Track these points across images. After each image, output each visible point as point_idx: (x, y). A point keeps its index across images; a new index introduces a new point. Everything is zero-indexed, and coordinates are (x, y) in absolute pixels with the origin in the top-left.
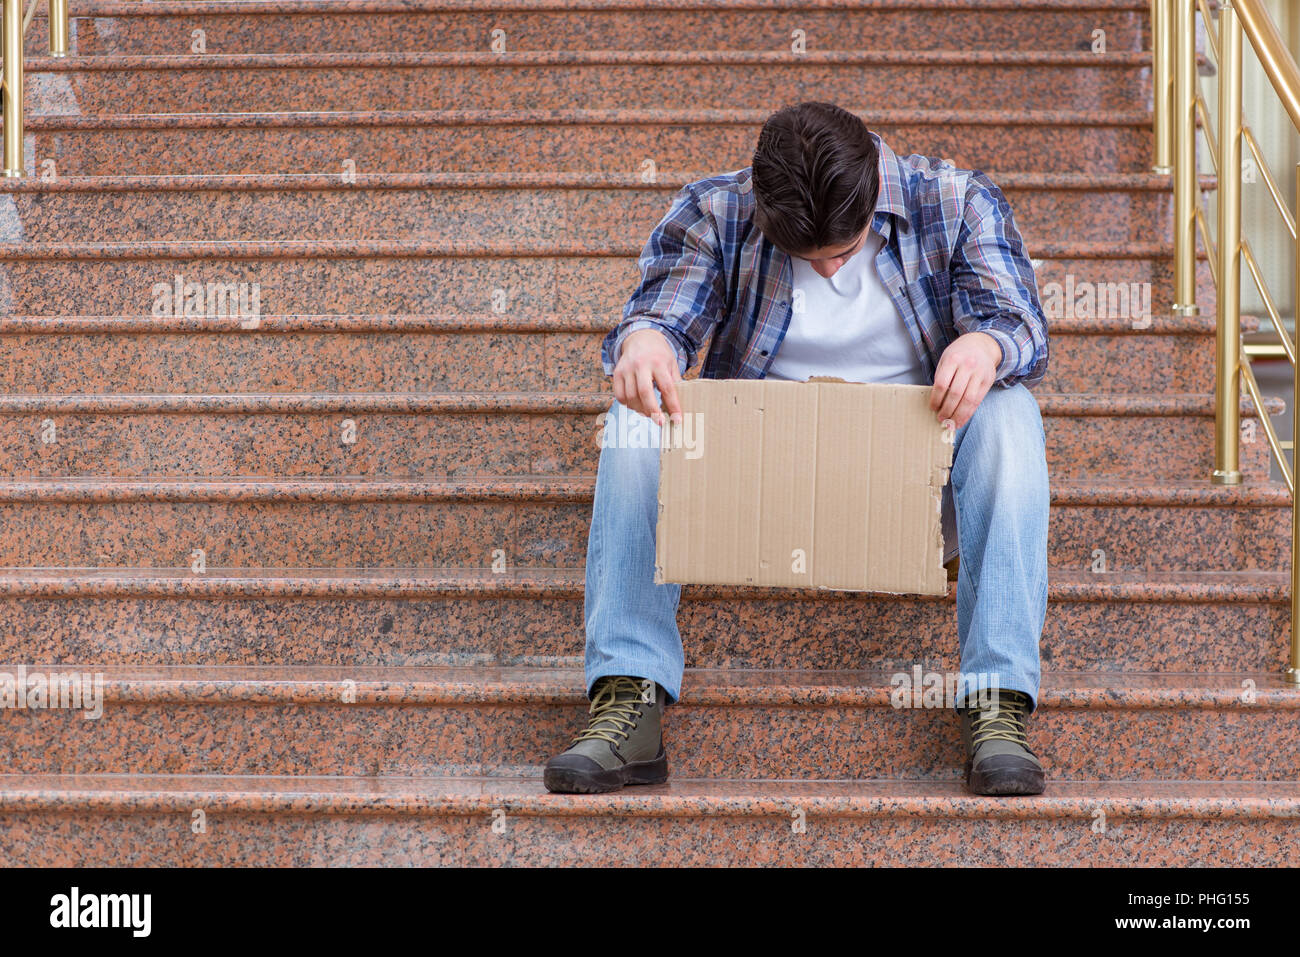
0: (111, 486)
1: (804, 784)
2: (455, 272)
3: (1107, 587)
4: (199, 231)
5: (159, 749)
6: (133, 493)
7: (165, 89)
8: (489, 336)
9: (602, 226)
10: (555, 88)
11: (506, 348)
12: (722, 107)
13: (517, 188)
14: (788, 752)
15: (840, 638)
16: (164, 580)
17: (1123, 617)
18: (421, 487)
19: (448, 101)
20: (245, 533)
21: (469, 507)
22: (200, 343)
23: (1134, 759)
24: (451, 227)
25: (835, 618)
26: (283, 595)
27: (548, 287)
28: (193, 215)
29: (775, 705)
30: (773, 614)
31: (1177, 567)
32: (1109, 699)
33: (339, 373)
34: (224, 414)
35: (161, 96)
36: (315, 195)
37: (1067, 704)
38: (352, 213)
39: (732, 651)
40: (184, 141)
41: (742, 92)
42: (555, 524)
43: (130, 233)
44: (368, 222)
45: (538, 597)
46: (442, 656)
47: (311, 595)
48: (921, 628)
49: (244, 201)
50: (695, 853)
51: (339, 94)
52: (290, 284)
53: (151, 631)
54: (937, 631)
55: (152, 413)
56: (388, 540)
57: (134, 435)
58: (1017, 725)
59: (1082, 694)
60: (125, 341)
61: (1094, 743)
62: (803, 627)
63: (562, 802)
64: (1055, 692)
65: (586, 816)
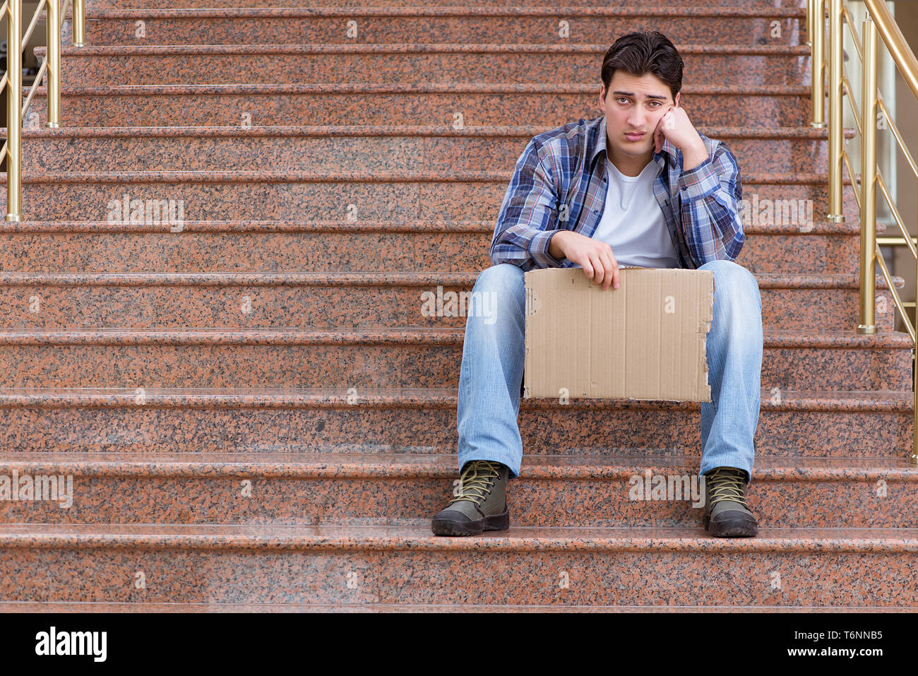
0: (135, 334)
1: (598, 530)
2: (352, 192)
3: (793, 401)
4: (179, 164)
5: (175, 507)
6: (149, 339)
7: (151, 68)
8: (377, 235)
9: (447, 161)
10: (412, 68)
11: (389, 243)
12: (523, 82)
13: (392, 135)
14: (588, 509)
15: (618, 435)
16: (174, 396)
17: (803, 421)
18: (338, 335)
19: (341, 77)
20: (223, 365)
21: (371, 349)
22: (186, 239)
23: (813, 513)
24: (347, 162)
25: (614, 421)
26: (253, 407)
27: (414, 202)
28: (175, 153)
29: (579, 479)
30: (574, 418)
31: (836, 388)
32: (797, 475)
33: (278, 259)
34: (205, 287)
35: (148, 73)
36: (257, 140)
37: (770, 478)
38: (281, 152)
39: (547, 443)
40: (167, 103)
41: (536, 71)
42: (428, 360)
43: (133, 165)
44: (292, 158)
45: (420, 408)
46: (357, 446)
47: (271, 407)
48: (671, 428)
49: (209, 145)
50: (531, 575)
51: (268, 72)
52: (243, 200)
53: (165, 430)
54: (682, 430)
55: (157, 286)
56: (317, 370)
57: (146, 300)
58: (739, 492)
59: (779, 471)
60: (136, 237)
61: (787, 503)
62: (594, 428)
63: (444, 541)
64: (762, 470)
65: (460, 551)
